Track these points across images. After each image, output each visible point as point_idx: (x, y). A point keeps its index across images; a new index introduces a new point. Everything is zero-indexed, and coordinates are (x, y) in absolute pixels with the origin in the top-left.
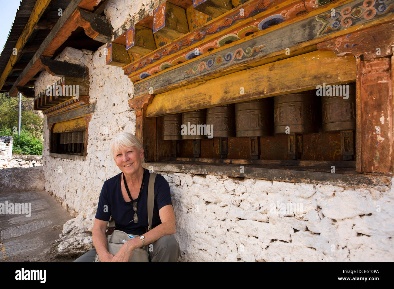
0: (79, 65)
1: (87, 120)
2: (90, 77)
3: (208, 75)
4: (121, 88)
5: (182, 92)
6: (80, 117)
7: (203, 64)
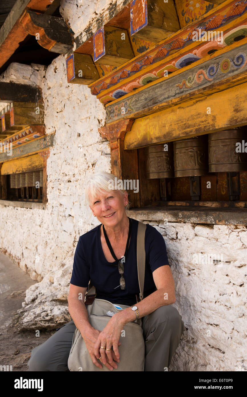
0: (30, 86)
1: (44, 157)
2: (44, 100)
3: (210, 88)
4: (88, 113)
5: (173, 113)
6: (34, 153)
7: (202, 73)
